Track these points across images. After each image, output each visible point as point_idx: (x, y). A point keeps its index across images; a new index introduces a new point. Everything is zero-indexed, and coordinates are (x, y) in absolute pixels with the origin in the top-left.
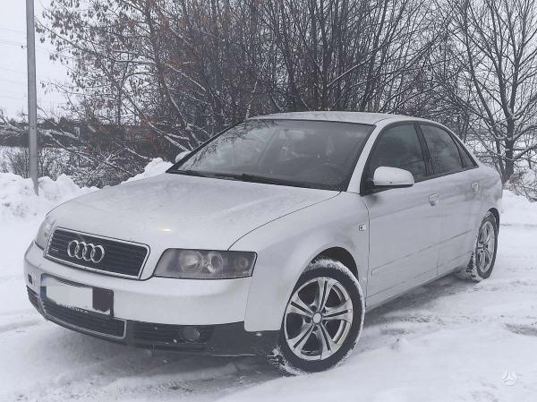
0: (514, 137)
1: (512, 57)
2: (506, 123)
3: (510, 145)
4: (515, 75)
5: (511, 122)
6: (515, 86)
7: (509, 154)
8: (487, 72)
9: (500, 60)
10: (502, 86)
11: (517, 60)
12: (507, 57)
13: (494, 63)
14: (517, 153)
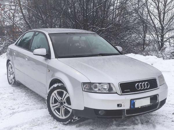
0: (164, 33)
1: (163, 3)
2: (161, 28)
3: (162, 36)
4: (164, 9)
5: (163, 27)
6: (164, 13)
7: (162, 40)
8: (153, 8)
9: (159, 4)
10: (159, 14)
11: (165, 3)
12: (161, 2)
13: (156, 4)
14: (165, 39)
